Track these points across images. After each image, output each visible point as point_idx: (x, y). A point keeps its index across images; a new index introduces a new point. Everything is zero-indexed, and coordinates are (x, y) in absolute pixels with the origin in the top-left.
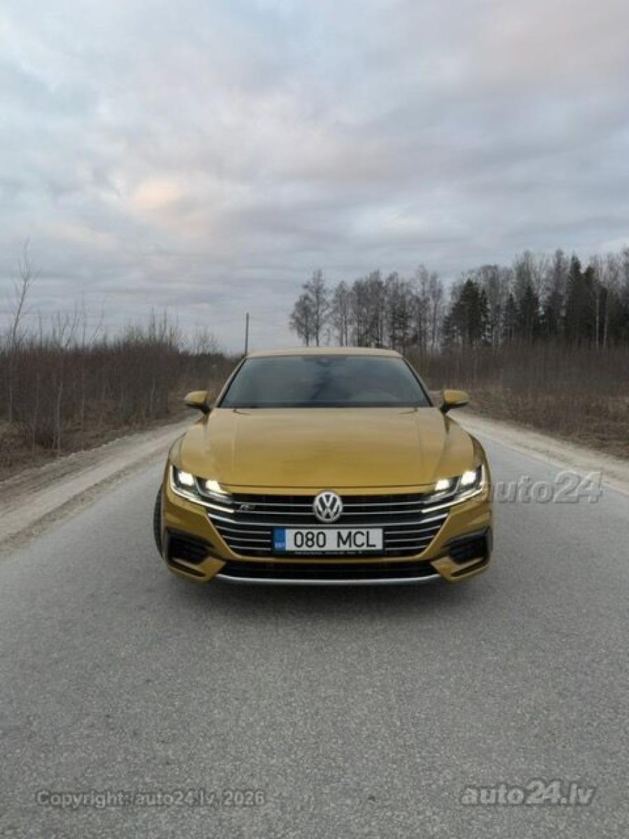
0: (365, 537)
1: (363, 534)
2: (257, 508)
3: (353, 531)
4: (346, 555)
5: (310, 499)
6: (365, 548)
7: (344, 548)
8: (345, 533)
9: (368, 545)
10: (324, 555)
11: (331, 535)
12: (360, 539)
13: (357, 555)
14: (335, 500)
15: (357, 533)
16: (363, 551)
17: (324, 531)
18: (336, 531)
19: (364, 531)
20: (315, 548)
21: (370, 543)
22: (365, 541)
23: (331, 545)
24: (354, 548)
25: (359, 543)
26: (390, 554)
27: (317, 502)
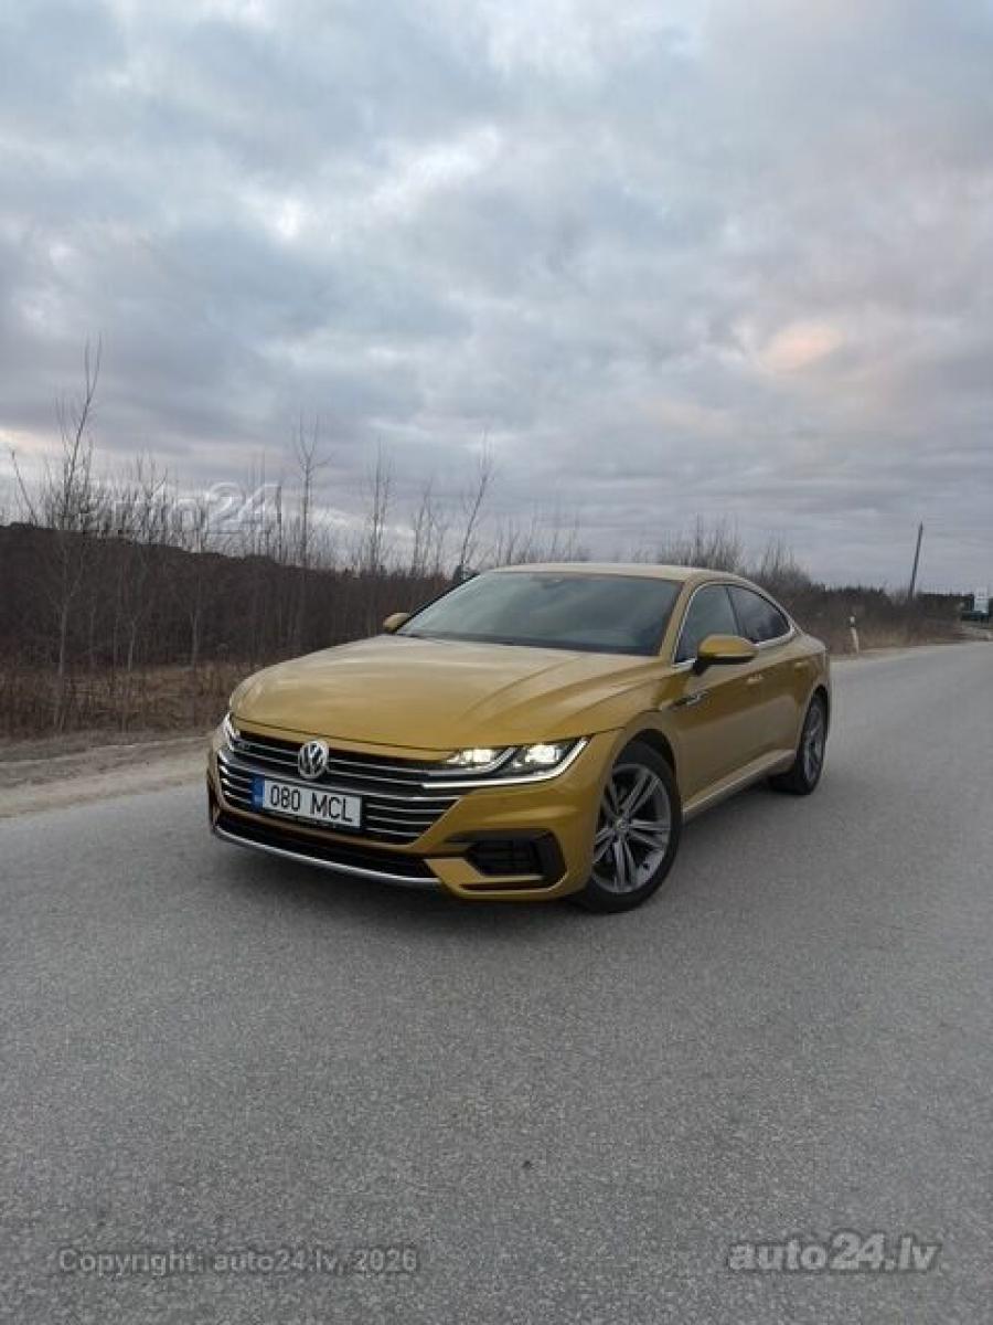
0: (341, 807)
1: (338, 801)
2: (253, 750)
3: (330, 796)
4: (318, 825)
5: (297, 746)
6: (340, 821)
7: (318, 816)
8: (320, 796)
9: (344, 818)
10: (297, 821)
11: (306, 794)
12: (336, 808)
13: (329, 828)
14: (320, 752)
15: (333, 799)
16: (339, 825)
17: (300, 789)
18: (311, 792)
19: (341, 797)
20: (289, 810)
21: (347, 816)
22: (340, 812)
23: (305, 811)
24: (328, 818)
25: (334, 813)
26: (371, 836)
27: (302, 751)
